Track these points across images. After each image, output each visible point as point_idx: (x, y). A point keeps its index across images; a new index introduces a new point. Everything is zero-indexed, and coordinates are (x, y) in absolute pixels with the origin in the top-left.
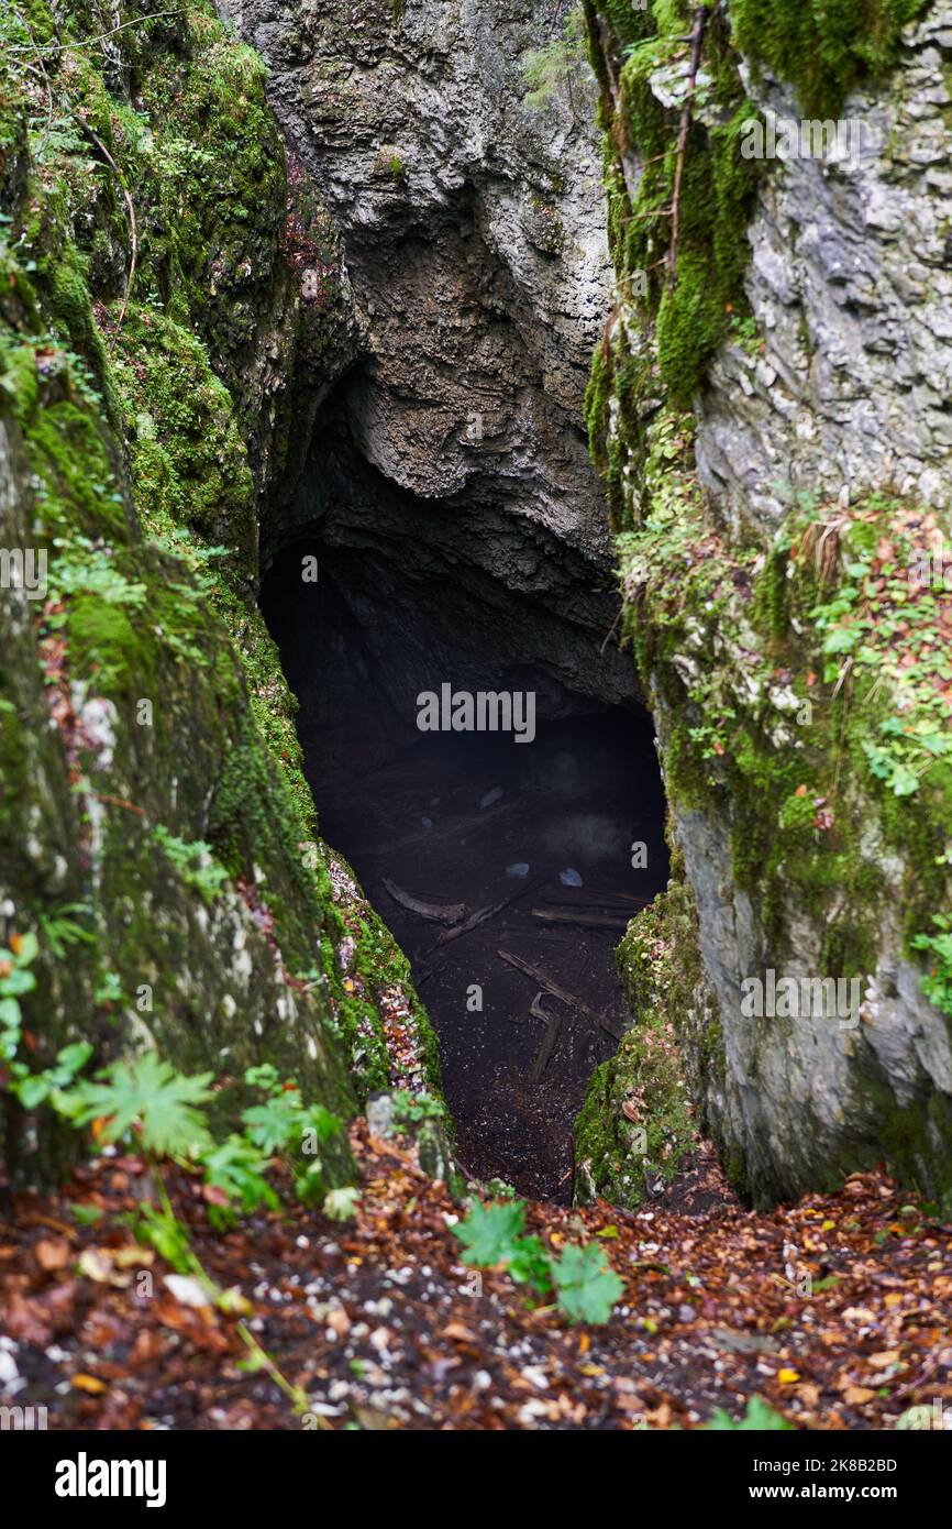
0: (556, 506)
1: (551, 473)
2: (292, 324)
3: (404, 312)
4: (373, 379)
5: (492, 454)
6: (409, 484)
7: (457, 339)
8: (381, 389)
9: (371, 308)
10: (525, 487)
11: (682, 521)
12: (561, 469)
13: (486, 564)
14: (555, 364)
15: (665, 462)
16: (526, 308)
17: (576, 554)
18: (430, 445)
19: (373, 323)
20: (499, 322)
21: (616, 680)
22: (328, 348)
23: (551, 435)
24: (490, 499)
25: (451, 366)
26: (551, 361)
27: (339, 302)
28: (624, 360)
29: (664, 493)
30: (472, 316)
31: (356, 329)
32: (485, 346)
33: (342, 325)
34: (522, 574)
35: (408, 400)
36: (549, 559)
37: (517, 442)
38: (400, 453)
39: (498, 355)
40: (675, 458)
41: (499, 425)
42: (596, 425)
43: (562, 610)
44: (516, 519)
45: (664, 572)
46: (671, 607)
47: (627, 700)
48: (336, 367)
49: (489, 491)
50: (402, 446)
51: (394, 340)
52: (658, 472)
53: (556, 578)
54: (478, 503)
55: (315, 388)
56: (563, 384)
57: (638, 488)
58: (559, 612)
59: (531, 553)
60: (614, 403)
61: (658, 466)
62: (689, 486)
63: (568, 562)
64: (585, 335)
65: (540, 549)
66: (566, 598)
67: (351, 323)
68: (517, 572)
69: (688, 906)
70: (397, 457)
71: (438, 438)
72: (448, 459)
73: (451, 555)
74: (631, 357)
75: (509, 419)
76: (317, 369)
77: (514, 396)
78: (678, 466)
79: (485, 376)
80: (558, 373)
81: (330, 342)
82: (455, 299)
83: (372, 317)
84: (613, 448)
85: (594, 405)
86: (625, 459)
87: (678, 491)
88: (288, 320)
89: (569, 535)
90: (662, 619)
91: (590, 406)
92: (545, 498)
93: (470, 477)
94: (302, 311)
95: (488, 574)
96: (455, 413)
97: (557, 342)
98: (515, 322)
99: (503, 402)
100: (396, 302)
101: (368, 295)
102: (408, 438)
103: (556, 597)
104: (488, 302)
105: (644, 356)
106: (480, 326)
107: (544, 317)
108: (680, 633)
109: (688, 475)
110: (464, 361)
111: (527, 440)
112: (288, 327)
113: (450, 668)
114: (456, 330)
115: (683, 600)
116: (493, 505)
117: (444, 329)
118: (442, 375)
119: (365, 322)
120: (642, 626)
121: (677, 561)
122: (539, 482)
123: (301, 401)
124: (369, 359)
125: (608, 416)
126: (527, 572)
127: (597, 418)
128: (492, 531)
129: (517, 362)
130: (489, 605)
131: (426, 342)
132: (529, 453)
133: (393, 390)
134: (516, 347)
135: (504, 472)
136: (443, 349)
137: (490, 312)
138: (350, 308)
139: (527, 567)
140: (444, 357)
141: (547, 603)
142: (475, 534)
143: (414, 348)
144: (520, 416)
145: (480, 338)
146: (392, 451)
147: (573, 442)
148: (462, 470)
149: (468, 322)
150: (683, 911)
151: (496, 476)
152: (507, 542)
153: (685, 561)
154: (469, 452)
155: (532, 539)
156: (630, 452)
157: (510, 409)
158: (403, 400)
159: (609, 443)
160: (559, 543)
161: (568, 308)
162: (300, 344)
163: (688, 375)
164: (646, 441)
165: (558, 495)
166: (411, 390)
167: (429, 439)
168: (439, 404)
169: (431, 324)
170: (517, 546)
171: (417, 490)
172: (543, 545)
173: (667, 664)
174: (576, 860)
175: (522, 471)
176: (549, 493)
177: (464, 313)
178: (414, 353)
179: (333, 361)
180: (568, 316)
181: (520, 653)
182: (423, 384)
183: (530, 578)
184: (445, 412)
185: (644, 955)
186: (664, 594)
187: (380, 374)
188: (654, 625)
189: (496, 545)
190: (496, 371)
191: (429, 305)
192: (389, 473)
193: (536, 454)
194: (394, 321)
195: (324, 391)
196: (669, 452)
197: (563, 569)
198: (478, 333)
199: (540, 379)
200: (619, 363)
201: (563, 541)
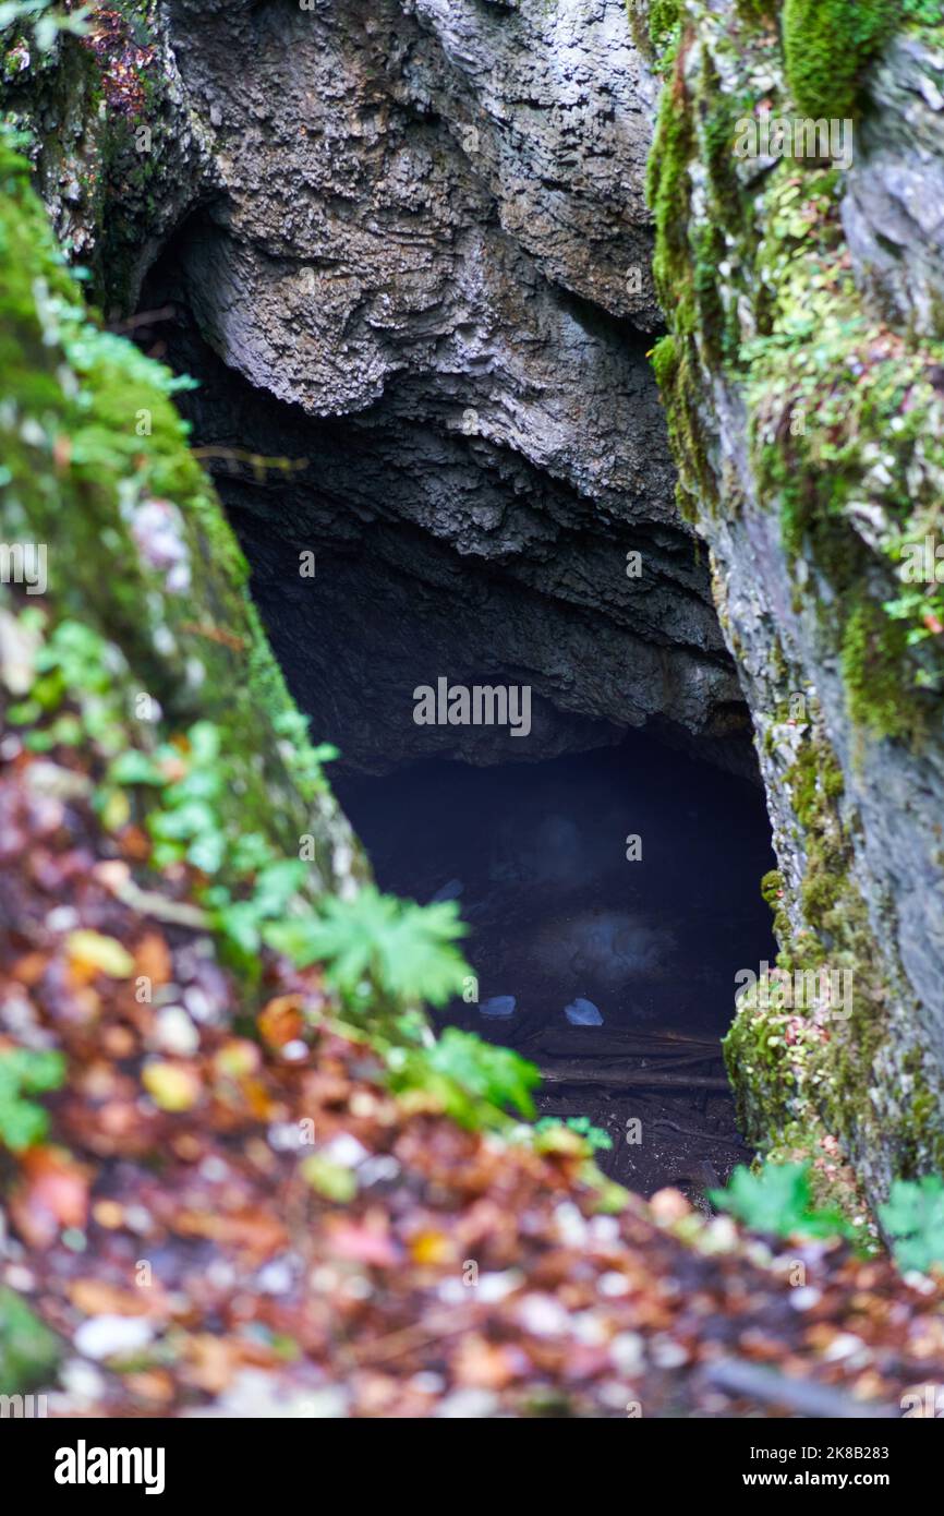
0: (529, 415)
1: (519, 362)
2: (97, 143)
3: (268, 119)
4: (225, 231)
5: (423, 339)
6: (294, 395)
7: (356, 156)
8: (238, 243)
9: (216, 116)
10: (478, 387)
11: (830, 322)
12: (533, 355)
13: (422, 517)
14: (516, 184)
15: (791, 242)
16: (466, 98)
17: (566, 490)
18: (324, 331)
19: (220, 138)
20: (421, 124)
21: (637, 689)
22: (153, 182)
23: (515, 302)
24: (422, 412)
25: (349, 201)
26: (512, 179)
27: (165, 107)
28: (713, 101)
29: (796, 287)
30: (378, 119)
31: (194, 149)
32: (402, 164)
33: (172, 143)
34: (480, 528)
35: (282, 259)
36: (521, 501)
37: (461, 316)
38: (276, 347)
39: (424, 179)
40: (807, 236)
41: (432, 292)
42: (672, 210)
43: (545, 583)
44: (463, 442)
45: (819, 387)
46: (837, 434)
47: (655, 719)
48: (167, 212)
49: (421, 400)
50: (280, 335)
51: (256, 165)
52: (783, 259)
53: (534, 531)
54: (404, 420)
55: (136, 247)
56: (532, 216)
57: (745, 291)
58: (539, 586)
59: (491, 494)
60: (699, 171)
61: (780, 251)
62: (833, 274)
63: (551, 505)
64: (564, 133)
65: (504, 486)
66: (553, 562)
67: (186, 141)
68: (473, 526)
69: (850, 936)
70: (271, 354)
71: (337, 319)
72: (354, 352)
73: (362, 507)
74: (723, 96)
75: (447, 281)
76: (139, 215)
77: (453, 242)
78: (814, 246)
79: (406, 213)
80: (523, 200)
81: (155, 171)
82: (351, 91)
83: (218, 129)
84: (701, 238)
85: (666, 178)
86: (720, 249)
87: (818, 281)
88: (90, 138)
89: (553, 459)
90: (825, 452)
91: (656, 180)
92: (509, 401)
93: (391, 378)
94: (111, 123)
95: (425, 534)
96: (361, 276)
97: (519, 148)
98: (448, 122)
99: (436, 254)
100: (255, 102)
101: (210, 94)
102: (287, 322)
103: (536, 562)
104: (402, 93)
105: (743, 93)
106: (393, 134)
107: (498, 110)
108: (854, 471)
109: (829, 258)
110: (371, 191)
111: (476, 312)
112: (91, 149)
113: (369, 692)
114: (354, 141)
115: (855, 421)
116: (429, 422)
117: (334, 142)
118: (336, 217)
119: (207, 138)
120: (791, 472)
121: (837, 370)
122: (498, 379)
123: (116, 268)
124: (217, 198)
125: (689, 189)
126: (488, 525)
127: (673, 197)
128: (428, 463)
129: (454, 188)
130: (427, 585)
131: (308, 163)
132: (481, 333)
133: (260, 245)
134: (451, 164)
135: (443, 367)
136: (335, 174)
137: (406, 110)
138: (184, 116)
139: (487, 518)
140: (338, 188)
141: (522, 573)
142: (401, 471)
143: (288, 176)
144: (463, 275)
145: (392, 152)
146: (263, 344)
147: (551, 310)
148: (377, 367)
149: (373, 128)
150: (845, 946)
151: (431, 375)
152: (453, 479)
153: (850, 369)
154: (385, 338)
155: (493, 471)
156: (730, 240)
157: (447, 265)
158: (275, 260)
159: (692, 232)
160: (537, 473)
161: (535, 92)
162: (112, 177)
163: (840, 92)
164: (755, 218)
165: (531, 396)
166: (288, 243)
167: (322, 322)
168: (334, 264)
169: (314, 135)
170: (470, 485)
171: (308, 405)
172: (511, 478)
173: (836, 521)
174: (590, 987)
175: (474, 362)
176: (517, 396)
177: (366, 113)
178: (289, 183)
179: (161, 202)
180: (534, 104)
181: (480, 658)
182: (307, 233)
183: (492, 534)
184: (345, 276)
185: (773, 1041)
186: (825, 416)
187: (237, 221)
188: (811, 466)
189: (435, 486)
190: (421, 205)
191: (311, 105)
192: (260, 380)
193: (492, 334)
194: (255, 134)
195: (150, 252)
196: (797, 227)
197: (543, 517)
198: (389, 145)
199: (494, 211)
200: (704, 108)
201: (543, 470)
